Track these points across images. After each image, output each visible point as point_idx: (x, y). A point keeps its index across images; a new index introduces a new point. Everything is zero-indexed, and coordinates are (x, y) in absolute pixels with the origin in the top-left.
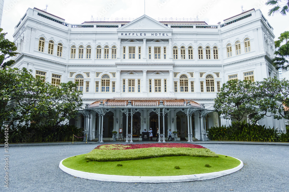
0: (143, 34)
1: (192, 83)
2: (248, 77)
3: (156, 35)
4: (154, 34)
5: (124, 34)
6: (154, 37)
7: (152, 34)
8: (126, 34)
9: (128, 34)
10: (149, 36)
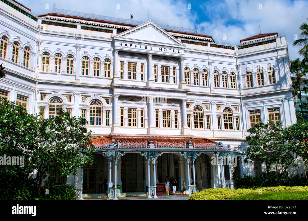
0: (148, 47)
1: (208, 117)
2: (273, 114)
3: (165, 50)
4: (163, 49)
5: (124, 44)
6: (162, 53)
7: (161, 48)
8: (126, 45)
9: (128, 45)
10: (156, 50)
